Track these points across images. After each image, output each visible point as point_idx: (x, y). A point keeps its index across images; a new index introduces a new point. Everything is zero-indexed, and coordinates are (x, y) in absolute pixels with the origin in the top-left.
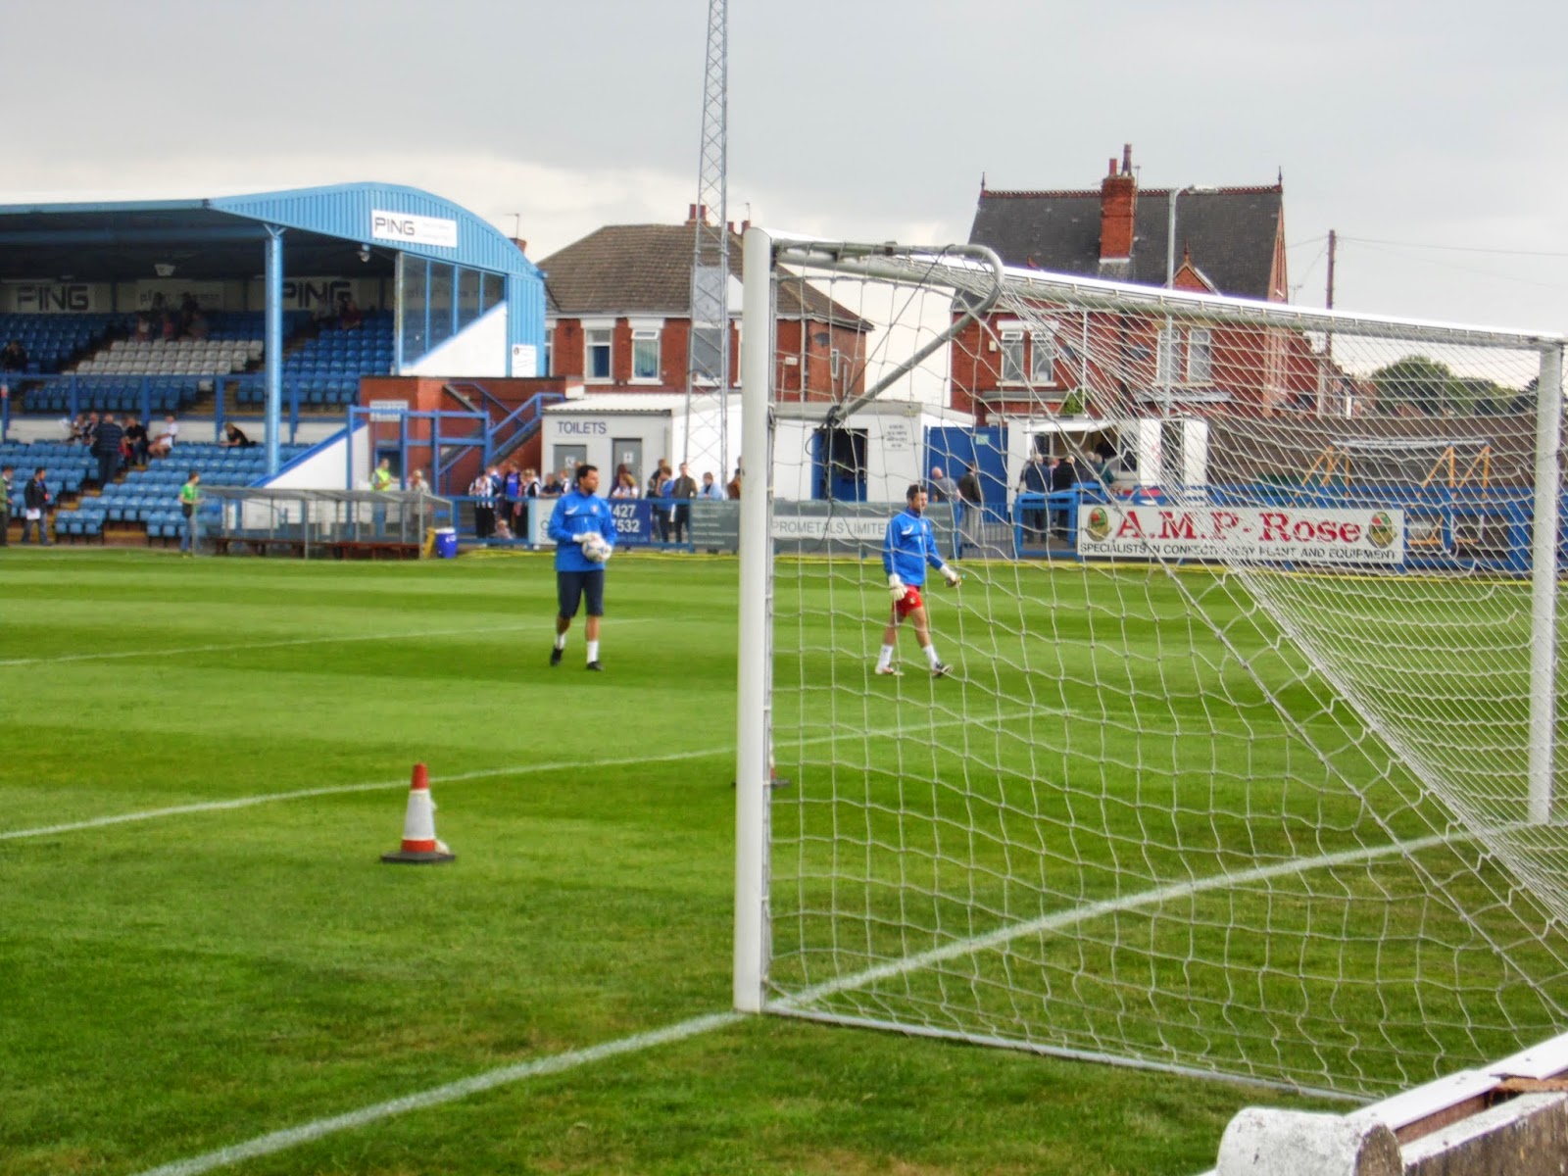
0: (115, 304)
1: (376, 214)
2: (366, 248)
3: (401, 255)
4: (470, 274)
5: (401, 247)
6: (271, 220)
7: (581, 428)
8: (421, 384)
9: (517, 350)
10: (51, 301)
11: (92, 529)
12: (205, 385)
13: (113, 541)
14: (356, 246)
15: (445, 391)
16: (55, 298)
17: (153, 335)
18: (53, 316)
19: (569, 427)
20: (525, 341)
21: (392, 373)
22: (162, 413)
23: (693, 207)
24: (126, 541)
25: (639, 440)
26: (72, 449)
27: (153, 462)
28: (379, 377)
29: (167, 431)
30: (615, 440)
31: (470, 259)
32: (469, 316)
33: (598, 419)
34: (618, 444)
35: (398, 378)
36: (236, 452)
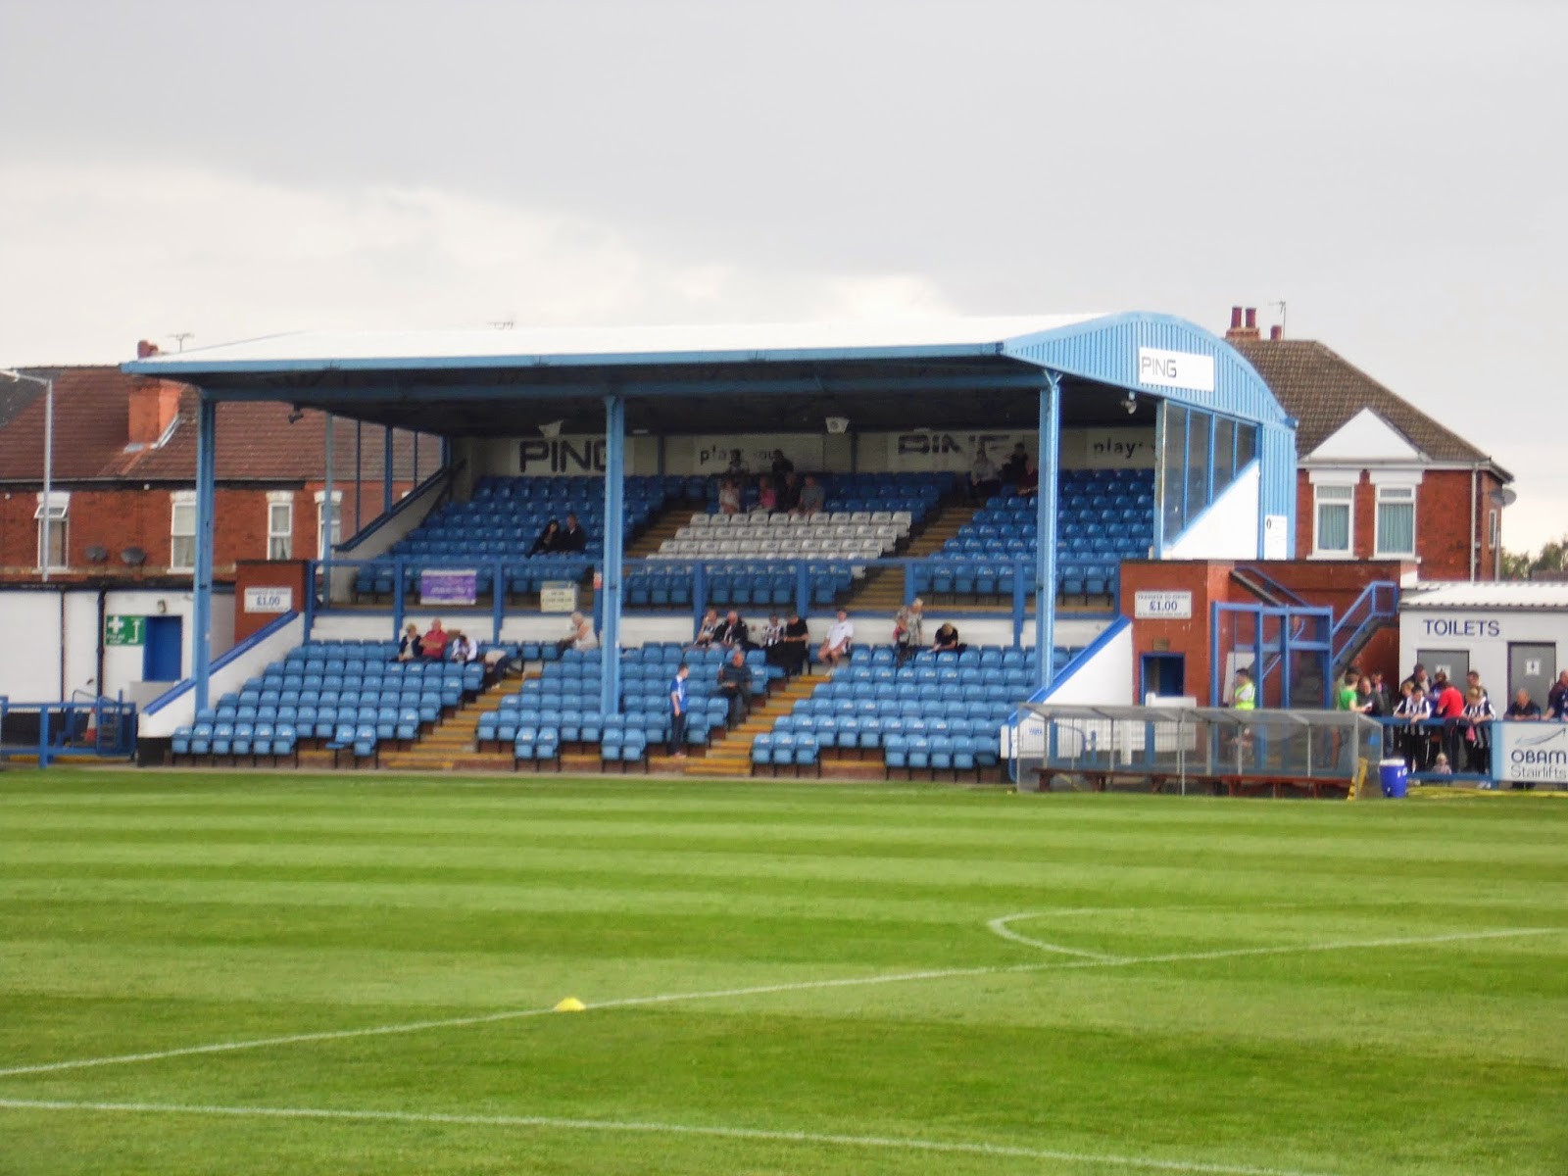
0: (662, 464)
1: (1144, 351)
2: (1132, 396)
3: (1166, 402)
4: (1227, 422)
5: (1164, 393)
6: (1050, 365)
7: (1461, 628)
8: (1210, 569)
9: (1270, 523)
10: (570, 460)
11: (805, 757)
12: (858, 572)
13: (834, 772)
14: (1122, 392)
15: (1231, 577)
16: (575, 456)
17: (745, 505)
18: (577, 479)
19: (1441, 627)
20: (1277, 512)
21: (1151, 556)
22: (818, 607)
23: (1236, 312)
24: (851, 773)
25: (1552, 645)
26: (709, 654)
27: (816, 671)
28: (1131, 561)
29: (831, 631)
30: (1511, 644)
31: (1223, 406)
32: (1225, 477)
33: (1487, 617)
34: (1515, 650)
35: (1158, 562)
36: (946, 657)
